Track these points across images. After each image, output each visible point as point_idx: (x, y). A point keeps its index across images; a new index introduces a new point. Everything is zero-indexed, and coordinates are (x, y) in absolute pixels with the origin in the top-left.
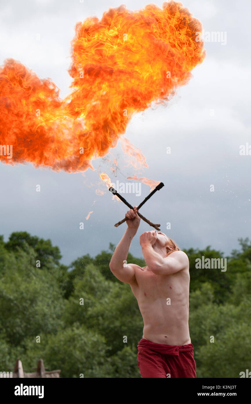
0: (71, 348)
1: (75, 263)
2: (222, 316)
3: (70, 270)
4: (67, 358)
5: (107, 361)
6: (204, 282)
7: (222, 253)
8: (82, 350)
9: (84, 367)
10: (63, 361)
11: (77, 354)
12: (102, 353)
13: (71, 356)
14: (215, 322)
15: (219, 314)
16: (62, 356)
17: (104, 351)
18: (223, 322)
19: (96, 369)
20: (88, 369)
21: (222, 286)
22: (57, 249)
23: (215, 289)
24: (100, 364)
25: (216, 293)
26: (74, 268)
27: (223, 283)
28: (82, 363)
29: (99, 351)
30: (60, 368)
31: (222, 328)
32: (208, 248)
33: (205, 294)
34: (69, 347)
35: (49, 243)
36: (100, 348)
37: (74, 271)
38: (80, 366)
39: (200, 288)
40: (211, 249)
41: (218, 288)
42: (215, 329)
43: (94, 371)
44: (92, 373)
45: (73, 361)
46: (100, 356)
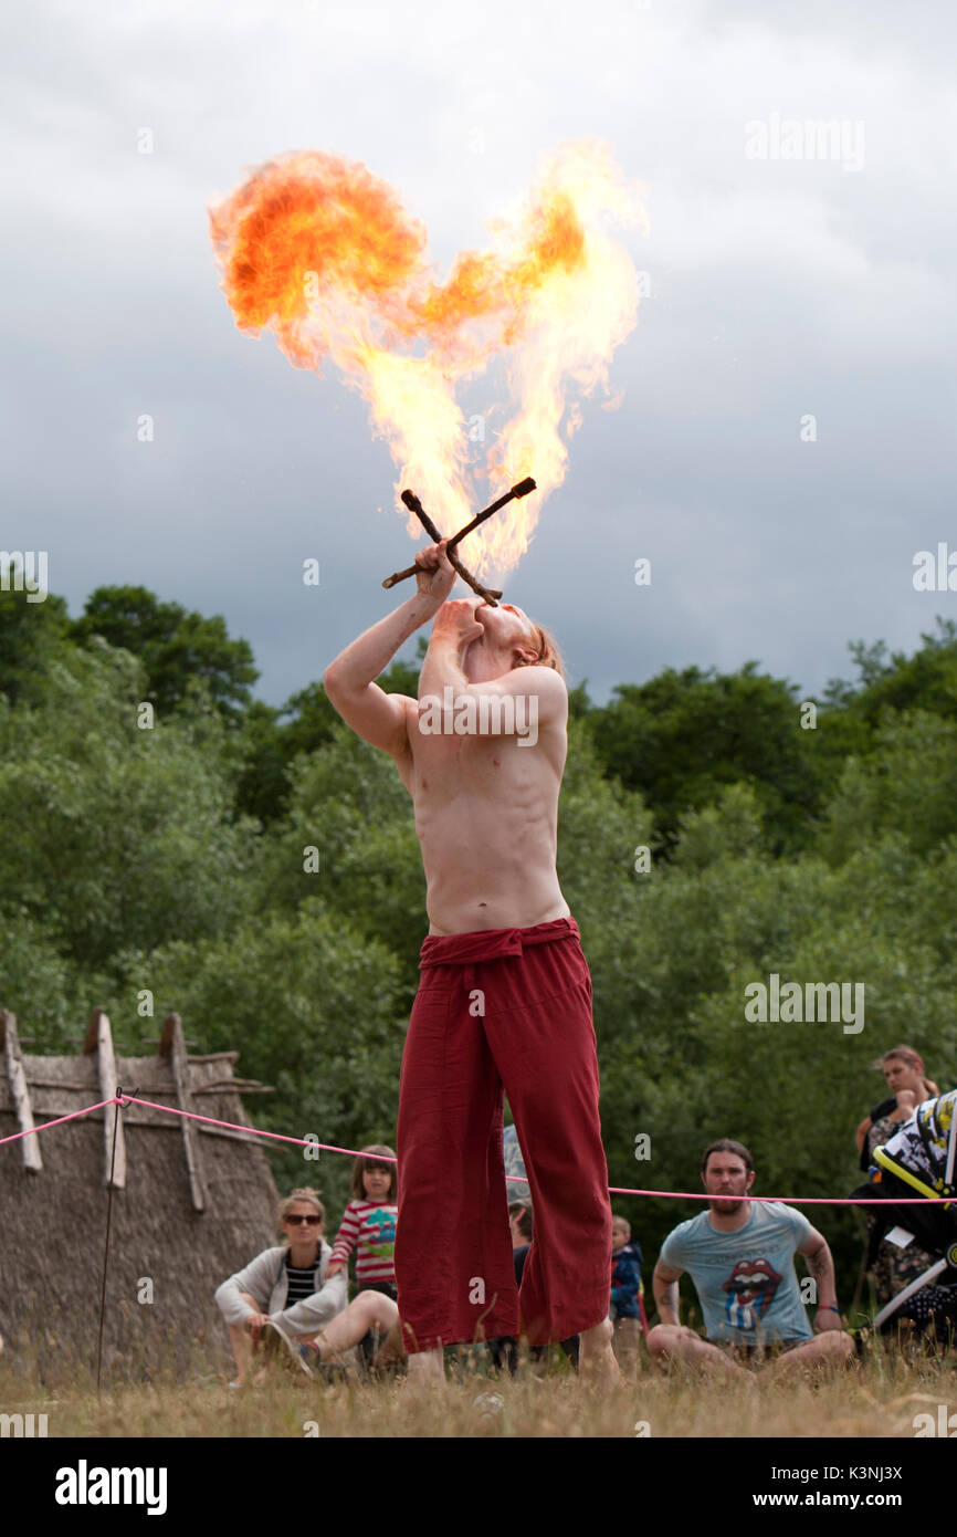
0: (283, 983)
1: (300, 701)
2: (786, 896)
3: (284, 721)
4: (264, 1015)
5: (397, 1031)
6: (731, 781)
7: (796, 688)
8: (318, 992)
9: (318, 1049)
10: (251, 1024)
11: (301, 1004)
12: (385, 1004)
13: (279, 1008)
14: (760, 916)
15: (773, 890)
16: (251, 1010)
17: (389, 998)
18: (786, 920)
19: (358, 1057)
20: (332, 1054)
21: (788, 798)
22: (243, 649)
23: (769, 805)
24: (375, 1040)
25: (769, 820)
26: (297, 715)
27: (792, 788)
28: (313, 1036)
29: (374, 998)
30: (238, 1046)
31: (781, 935)
32: (750, 667)
33: (732, 820)
34: (277, 976)
35: (217, 628)
36: (378, 989)
37: (296, 725)
38: (306, 1044)
39: (718, 800)
40: (760, 671)
41: (777, 803)
42: (759, 940)
43: (353, 1062)
44: (344, 1070)
45: (283, 1028)
46: (373, 1016)
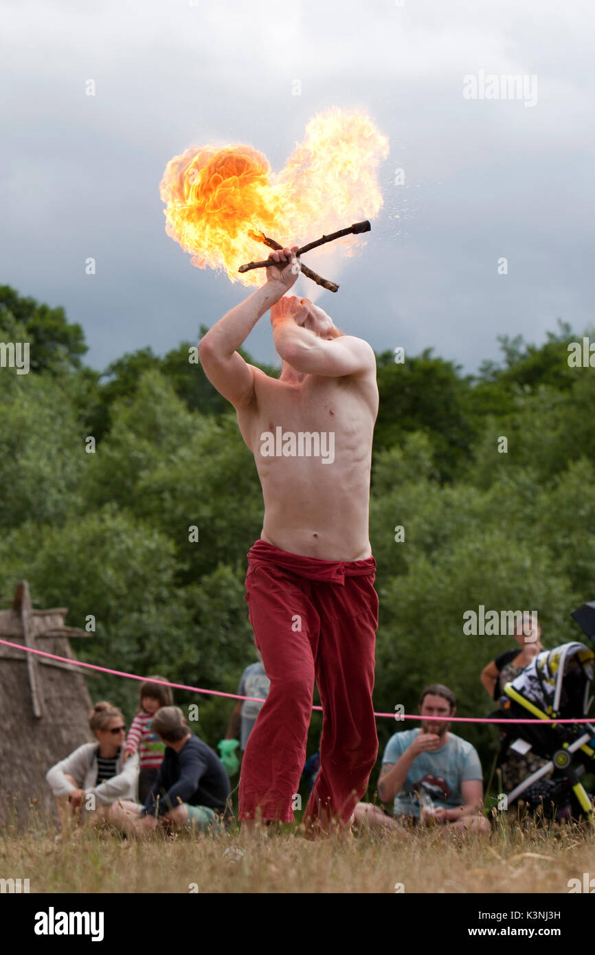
0: (96, 561)
1: (117, 367)
2: (449, 511)
3: (104, 381)
4: (84, 582)
5: (174, 596)
6: (412, 430)
7: (459, 367)
8: (121, 566)
9: (121, 606)
10: (75, 588)
11: (109, 574)
12: (167, 577)
13: (93, 577)
14: (431, 524)
15: (440, 504)
16: (74, 578)
17: (170, 572)
18: (449, 527)
19: (149, 612)
20: (131, 610)
21: (452, 443)
22: (78, 331)
23: (437, 447)
24: (159, 601)
25: (437, 458)
26: (114, 377)
27: (455, 437)
28: (118, 597)
29: (159, 571)
30: (67, 604)
31: (445, 538)
32: (427, 353)
33: (412, 458)
34: (92, 557)
35: (59, 315)
36: (162, 566)
37: (113, 384)
38: (113, 603)
39: (402, 444)
40: (434, 356)
41: (445, 447)
42: (429, 540)
43: (145, 617)
44: (139, 621)
45: (97, 592)
46: (160, 584)
